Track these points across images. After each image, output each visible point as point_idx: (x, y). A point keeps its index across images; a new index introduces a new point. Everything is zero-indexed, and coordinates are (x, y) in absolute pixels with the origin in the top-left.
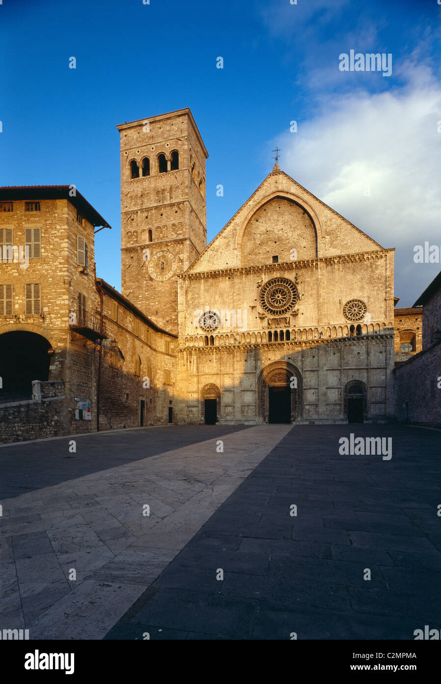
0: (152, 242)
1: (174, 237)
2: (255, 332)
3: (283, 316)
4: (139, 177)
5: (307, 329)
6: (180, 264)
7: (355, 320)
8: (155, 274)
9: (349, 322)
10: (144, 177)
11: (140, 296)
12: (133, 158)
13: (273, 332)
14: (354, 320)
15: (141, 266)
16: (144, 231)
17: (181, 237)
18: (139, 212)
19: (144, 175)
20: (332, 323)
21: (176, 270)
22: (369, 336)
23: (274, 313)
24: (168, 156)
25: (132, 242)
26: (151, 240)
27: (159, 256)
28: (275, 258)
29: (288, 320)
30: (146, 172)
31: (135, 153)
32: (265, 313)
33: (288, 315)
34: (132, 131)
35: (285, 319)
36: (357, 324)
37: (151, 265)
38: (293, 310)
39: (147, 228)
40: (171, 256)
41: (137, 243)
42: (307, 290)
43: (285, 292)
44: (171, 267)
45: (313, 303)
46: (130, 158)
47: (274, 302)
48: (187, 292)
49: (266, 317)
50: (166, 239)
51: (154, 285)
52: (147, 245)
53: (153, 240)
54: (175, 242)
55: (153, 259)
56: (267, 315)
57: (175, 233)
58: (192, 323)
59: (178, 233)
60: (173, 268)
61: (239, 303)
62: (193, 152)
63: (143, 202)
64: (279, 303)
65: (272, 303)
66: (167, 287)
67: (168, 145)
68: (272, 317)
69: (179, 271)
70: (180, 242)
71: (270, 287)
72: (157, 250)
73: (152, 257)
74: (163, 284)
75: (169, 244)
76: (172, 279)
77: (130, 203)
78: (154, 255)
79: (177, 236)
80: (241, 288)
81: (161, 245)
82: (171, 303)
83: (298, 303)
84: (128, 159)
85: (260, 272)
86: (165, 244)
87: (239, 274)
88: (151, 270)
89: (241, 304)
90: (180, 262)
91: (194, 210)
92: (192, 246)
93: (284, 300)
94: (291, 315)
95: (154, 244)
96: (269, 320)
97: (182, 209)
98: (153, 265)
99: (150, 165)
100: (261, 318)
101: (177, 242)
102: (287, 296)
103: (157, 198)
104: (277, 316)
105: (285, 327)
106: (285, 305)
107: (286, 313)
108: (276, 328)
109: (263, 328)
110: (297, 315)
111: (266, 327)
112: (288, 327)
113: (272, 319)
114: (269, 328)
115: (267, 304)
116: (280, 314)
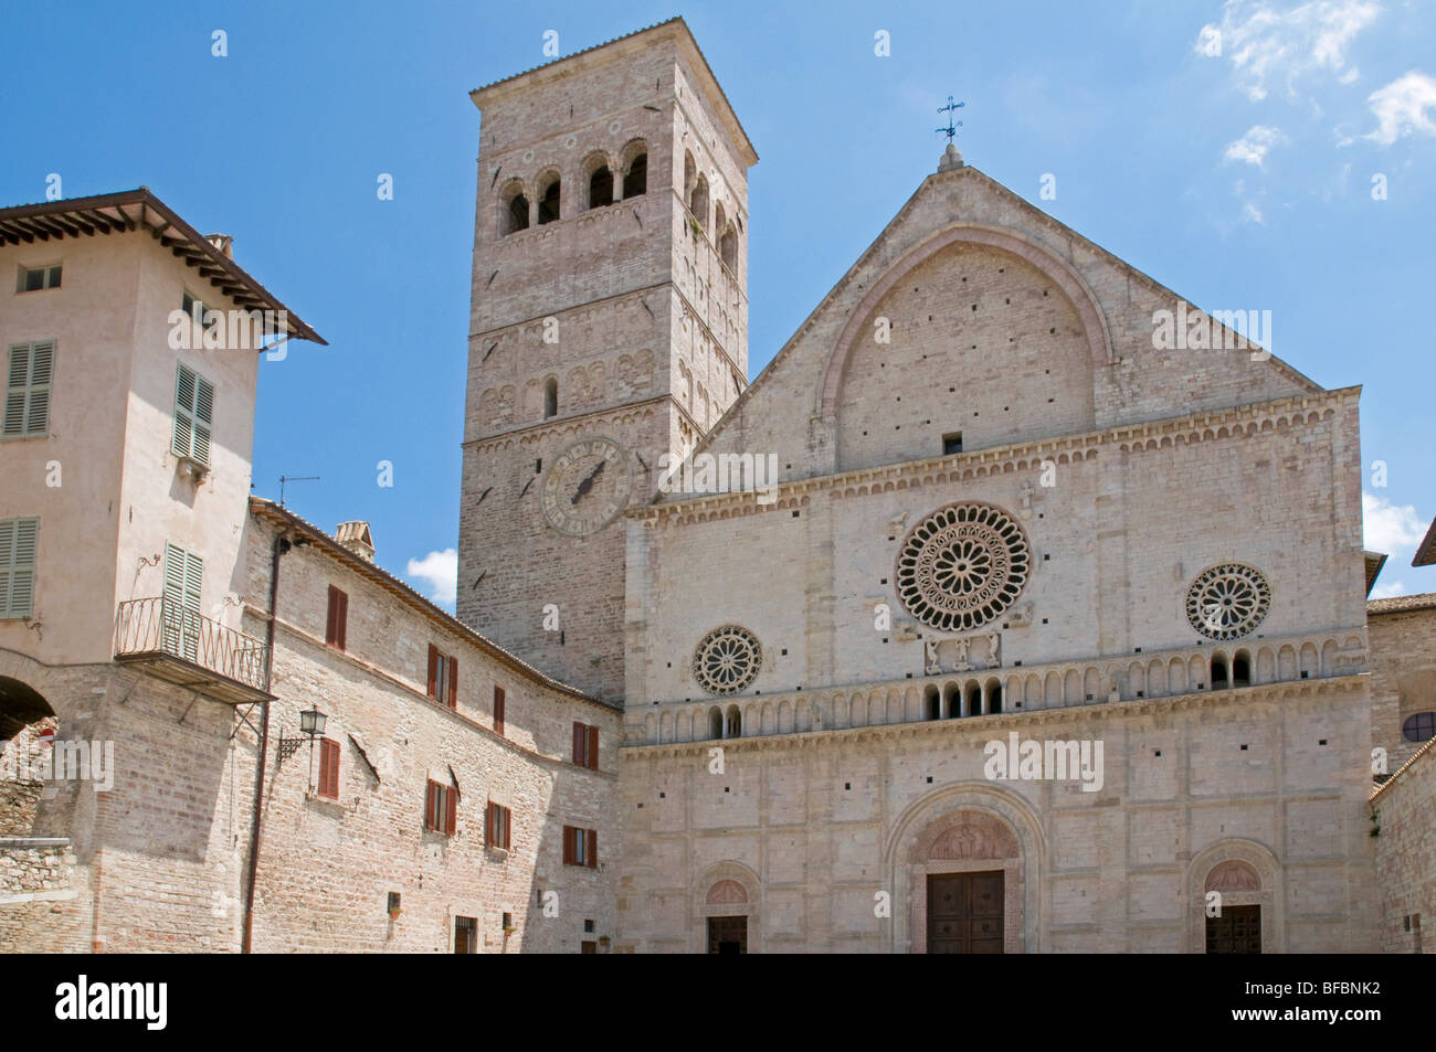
0: (555, 418)
1: (626, 393)
2: (881, 688)
3: (977, 633)
4: (527, 226)
5: (1062, 671)
6: (642, 477)
8: (560, 515)
10: (542, 227)
11: (512, 587)
12: (511, 176)
13: (941, 689)
15: (521, 489)
17: (645, 393)
18: (522, 330)
19: (542, 220)
20: (1148, 645)
21: (628, 497)
23: (946, 625)
24: (617, 163)
25: (495, 422)
26: (552, 408)
27: (576, 456)
28: (952, 442)
29: (994, 646)
30: (549, 212)
31: (520, 163)
32: (915, 622)
33: (995, 625)
35: (986, 640)
36: (1235, 649)
37: (549, 488)
38: (1014, 610)
39: (541, 375)
40: (613, 456)
41: (510, 422)
42: (1061, 539)
43: (987, 551)
44: (613, 491)
45: (1081, 583)
46: (503, 177)
47: (945, 586)
48: (656, 566)
49: (920, 637)
50: (599, 405)
51: (556, 549)
52: (542, 426)
53: (559, 411)
54: (627, 412)
55: (557, 469)
56: (921, 629)
57: (628, 384)
58: (669, 665)
59: (636, 382)
60: (617, 493)
61: (827, 594)
62: (698, 144)
63: (535, 298)
64: (962, 590)
65: (941, 590)
66: (598, 552)
67: (616, 126)
68: (940, 636)
69: (636, 501)
70: (643, 410)
71: (933, 537)
72: (569, 438)
73: (554, 462)
74: (586, 544)
75: (609, 418)
76: (613, 526)
77: (499, 304)
78: (560, 456)
79: (633, 393)
80: (835, 543)
81: (584, 422)
82: (608, 605)
83: (1028, 586)
84: (498, 180)
85: (899, 487)
86: (594, 420)
87: (828, 497)
88: (550, 504)
89: (833, 598)
90: (640, 473)
91: (694, 312)
92: (684, 420)
93: (982, 576)
94: (1006, 626)
95: (561, 422)
96: (929, 646)
97: (652, 308)
98: (555, 486)
99: (562, 191)
100: (901, 640)
101: (633, 412)
102: (991, 564)
103: (579, 283)
104: (954, 634)
105: (986, 667)
106: (984, 595)
107: (986, 623)
108: (955, 672)
109: (909, 676)
110: (1025, 625)
111: (919, 671)
112: (995, 666)
113: (942, 642)
114: (927, 674)
115: (923, 595)
116: (968, 623)
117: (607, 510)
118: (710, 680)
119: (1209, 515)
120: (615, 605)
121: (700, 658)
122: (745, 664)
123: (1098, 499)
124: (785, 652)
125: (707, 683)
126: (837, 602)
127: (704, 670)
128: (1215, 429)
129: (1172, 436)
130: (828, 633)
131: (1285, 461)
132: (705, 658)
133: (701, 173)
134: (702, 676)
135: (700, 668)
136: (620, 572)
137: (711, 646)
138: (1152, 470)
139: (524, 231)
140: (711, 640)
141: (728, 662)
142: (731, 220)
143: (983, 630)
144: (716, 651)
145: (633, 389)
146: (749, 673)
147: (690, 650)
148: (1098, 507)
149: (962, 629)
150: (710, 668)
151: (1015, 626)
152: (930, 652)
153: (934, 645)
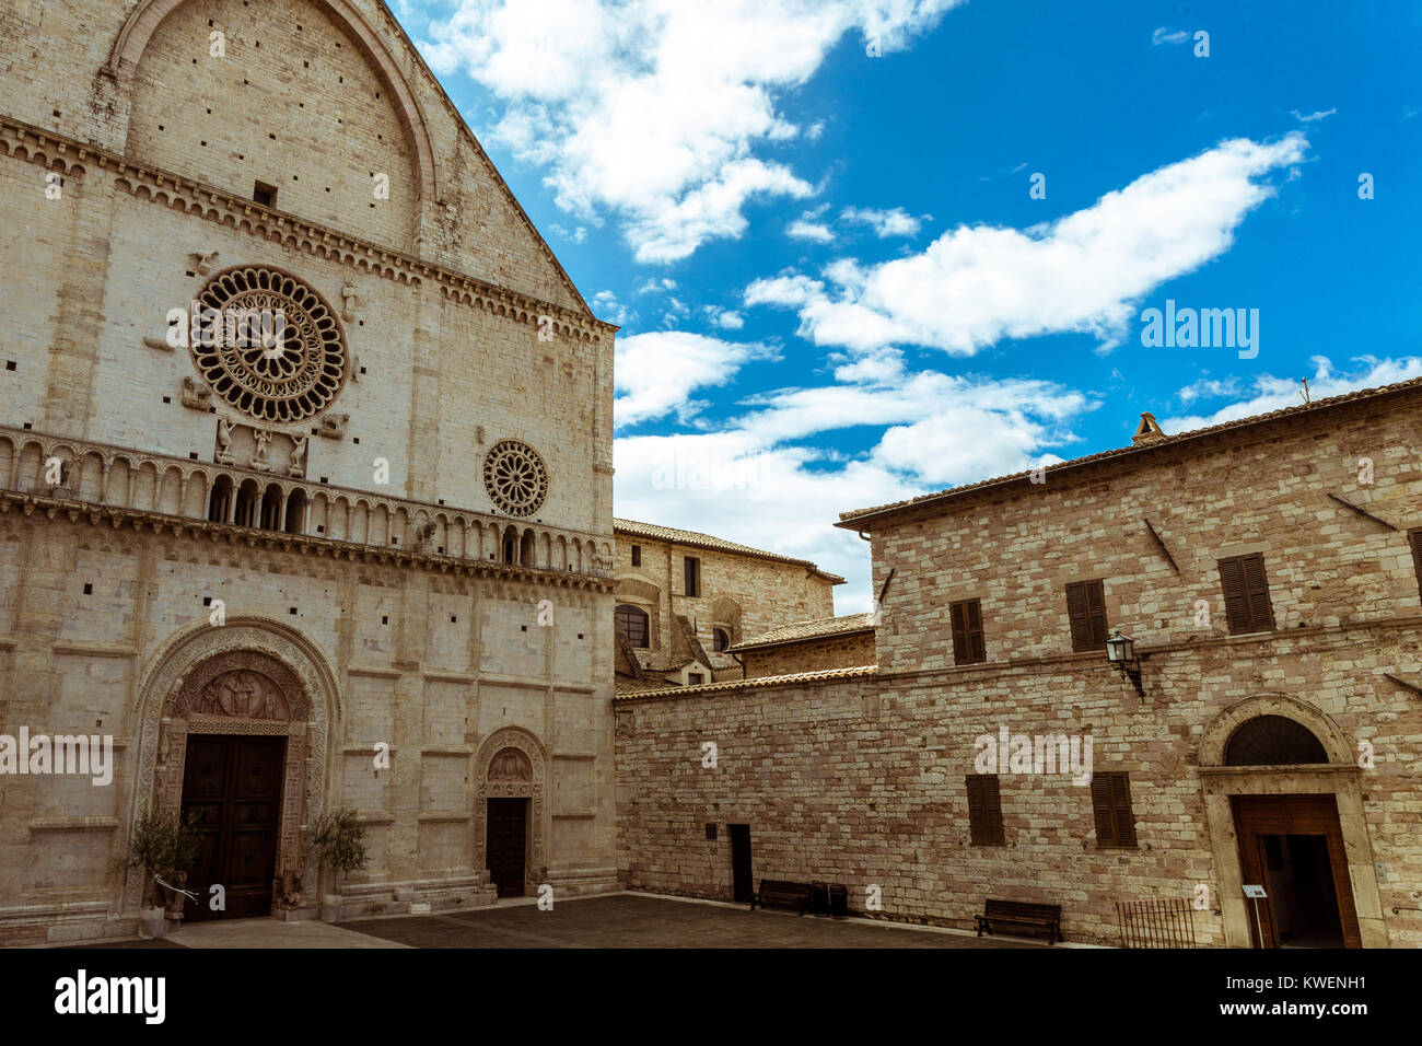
2: (158, 462)
3: (281, 428)
5: (373, 503)
7: (515, 512)
9: (499, 511)
13: (233, 483)
14: (512, 509)
20: (451, 501)
23: (245, 405)
28: (265, 194)
29: (299, 455)
32: (207, 389)
33: (301, 427)
35: (290, 440)
36: (521, 527)
38: (324, 416)
42: (379, 357)
43: (300, 337)
45: (394, 412)
47: (247, 357)
49: (213, 410)
56: (214, 400)
61: (94, 308)
64: (268, 371)
65: (243, 361)
68: (238, 418)
71: (240, 293)
80: (112, 245)
83: (342, 395)
85: (207, 218)
87: (113, 184)
89: (100, 318)
93: (292, 364)
94: (314, 432)
96: (223, 424)
100: (189, 406)
102: (303, 353)
104: (255, 422)
105: (288, 473)
106: (292, 385)
107: (292, 420)
108: (252, 468)
109: (194, 456)
110: (337, 438)
111: (207, 453)
112: (298, 476)
113: (239, 426)
114: (216, 461)
115: (222, 358)
116: (271, 414)
119: (507, 389)
123: (417, 331)
126: (102, 324)
128: (519, 311)
129: (485, 300)
130: (88, 363)
131: (565, 365)
138: (464, 323)
143: (288, 427)
148: (416, 339)
149: (264, 419)
151: (325, 436)
152: (225, 433)
153: (229, 425)
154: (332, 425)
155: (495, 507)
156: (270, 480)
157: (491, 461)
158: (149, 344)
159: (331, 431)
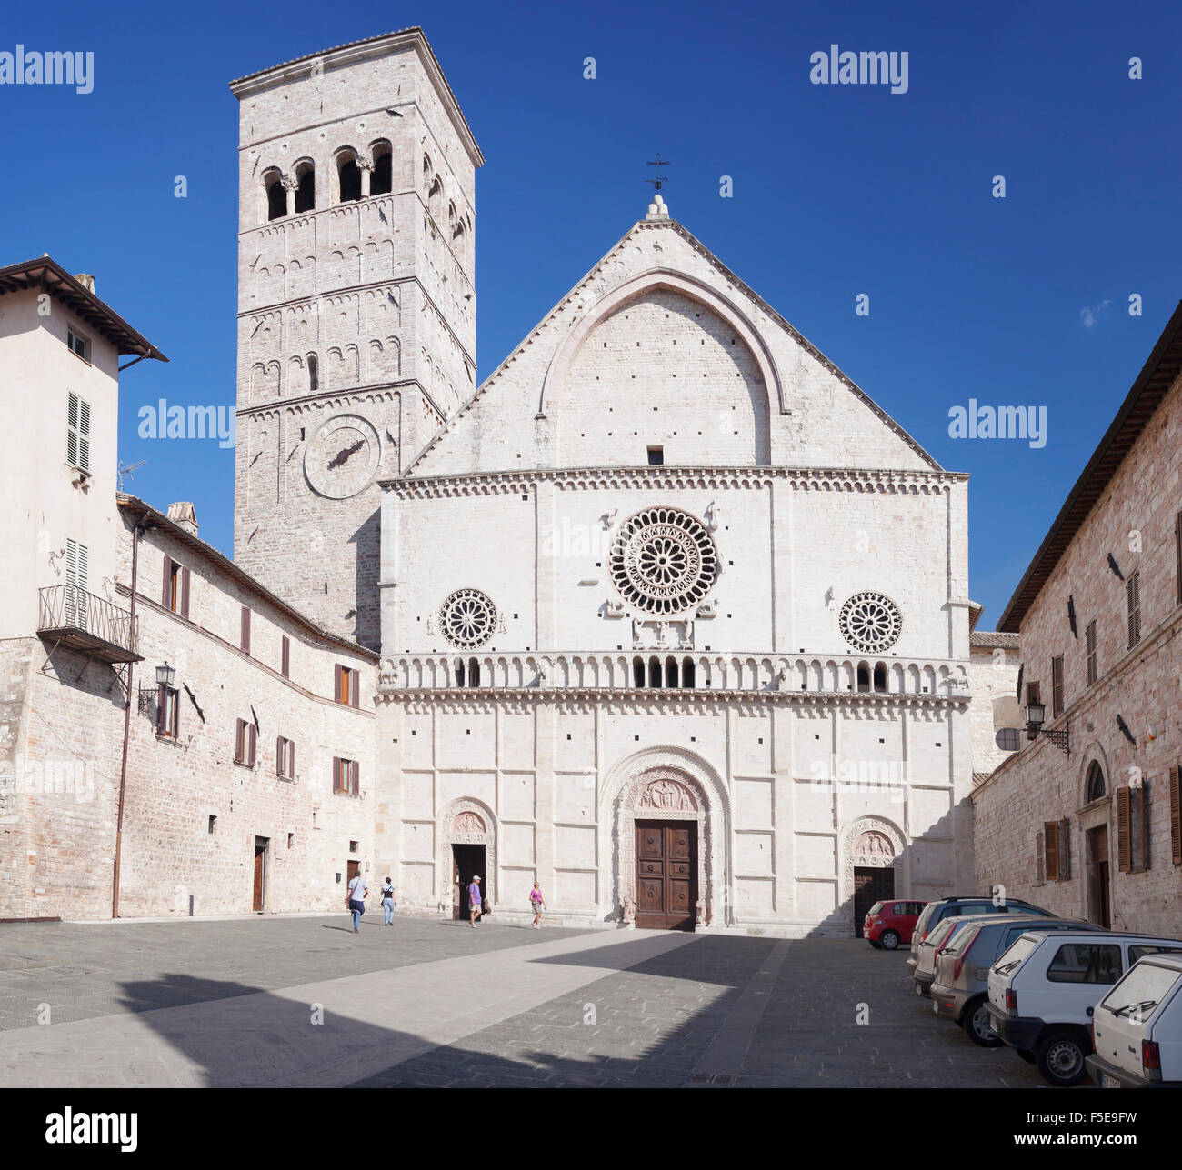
0: (316, 392)
1: (376, 376)
2: (597, 656)
3: (674, 618)
4: (285, 214)
5: (742, 660)
6: (392, 452)
7: (871, 650)
8: (322, 479)
9: (853, 651)
10: (299, 215)
11: (282, 541)
12: (271, 165)
13: (646, 661)
14: (867, 648)
15: (287, 455)
16: (297, 359)
17: (394, 377)
18: (284, 310)
19: (299, 209)
20: (810, 649)
21: (381, 468)
22: (908, 699)
23: (650, 607)
24: (364, 157)
25: (263, 393)
26: (314, 384)
27: (336, 426)
28: (655, 455)
29: (688, 633)
30: (306, 200)
31: (277, 152)
32: (624, 602)
33: (687, 614)
34: (269, 94)
35: (681, 626)
36: (876, 661)
37: (312, 455)
38: (704, 603)
39: (302, 353)
40: (366, 430)
41: (277, 394)
42: (743, 550)
43: (683, 550)
44: (368, 461)
45: (758, 589)
46: (263, 165)
47: (648, 574)
48: (405, 531)
49: (628, 615)
50: (352, 384)
51: (319, 509)
52: (305, 399)
53: (320, 385)
54: (378, 392)
55: (319, 438)
56: (628, 607)
57: (378, 366)
58: (419, 619)
59: (386, 364)
60: (371, 464)
62: (435, 147)
63: (294, 281)
64: (662, 580)
65: (645, 578)
66: (355, 514)
67: (362, 125)
68: (643, 615)
69: (387, 472)
70: (392, 391)
71: (639, 532)
72: (328, 411)
73: (316, 432)
74: (345, 506)
75: (362, 396)
76: (367, 492)
77: (263, 286)
78: (322, 426)
79: (383, 375)
81: (341, 399)
82: (364, 562)
83: (716, 585)
84: (258, 168)
85: (612, 486)
86: (350, 397)
87: (553, 488)
88: (313, 469)
90: (390, 447)
91: (433, 305)
92: (427, 402)
93: (679, 571)
94: (698, 616)
95: (321, 397)
96: (636, 622)
97: (397, 299)
98: (317, 453)
99: (316, 183)
100: (611, 616)
101: (383, 392)
102: (686, 562)
103: (332, 270)
104: (657, 617)
105: (681, 648)
106: (681, 586)
107: (682, 610)
108: (656, 648)
109: (620, 648)
110: (712, 617)
111: (628, 643)
112: (690, 649)
113: (646, 622)
114: (634, 648)
115: (631, 580)
116: (667, 609)
117: (362, 478)
118: (453, 634)
119: (857, 551)
120: (370, 562)
121: (445, 614)
122: (482, 623)
124: (516, 616)
125: (451, 637)
127: (449, 625)
130: (549, 604)
132: (449, 615)
133: (437, 175)
134: (446, 631)
135: (444, 623)
136: (375, 534)
137: (453, 606)
139: (282, 219)
140: (453, 600)
141: (469, 619)
142: (461, 219)
143: (679, 616)
144: (458, 609)
145: (383, 371)
146: (486, 631)
147: (437, 606)
149: (663, 613)
150: (453, 624)
151: (706, 617)
152: (638, 628)
153: (639, 623)
154: (708, 608)
155: (851, 648)
156: (667, 655)
157: (846, 612)
158: (582, 584)
159: (706, 612)
